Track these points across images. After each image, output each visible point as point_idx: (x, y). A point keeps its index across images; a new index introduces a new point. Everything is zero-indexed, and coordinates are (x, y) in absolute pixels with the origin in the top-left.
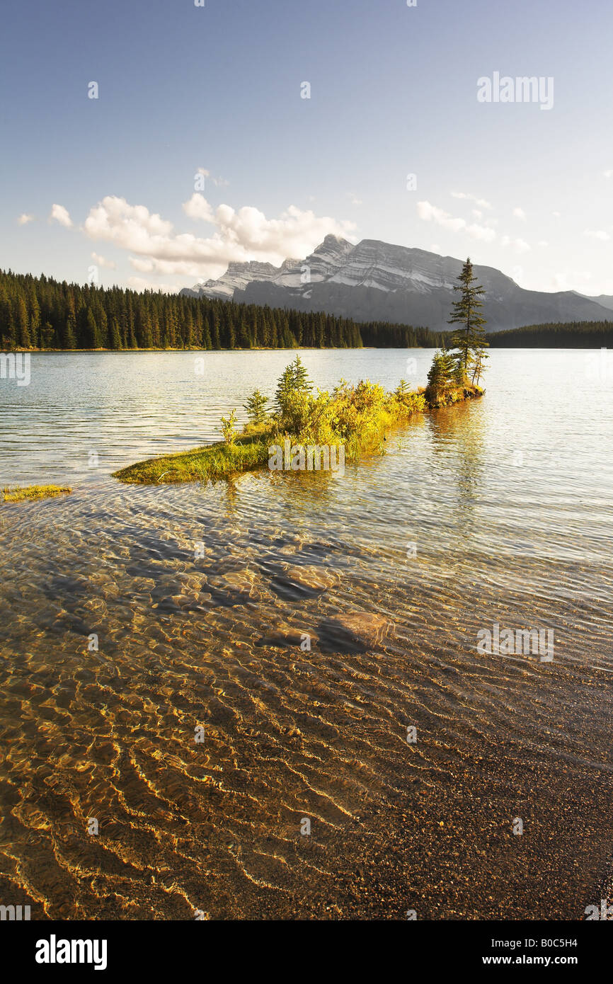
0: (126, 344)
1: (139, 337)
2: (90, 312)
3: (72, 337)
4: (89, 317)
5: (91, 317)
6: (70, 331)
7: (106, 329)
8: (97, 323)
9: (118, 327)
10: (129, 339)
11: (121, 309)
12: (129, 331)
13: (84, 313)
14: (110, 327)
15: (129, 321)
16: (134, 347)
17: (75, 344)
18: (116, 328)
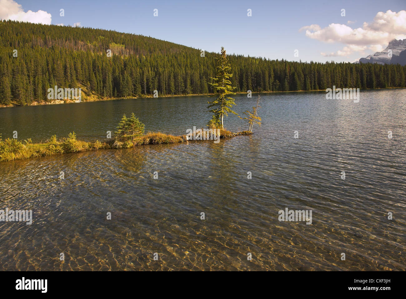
0: (313, 88)
1: (319, 84)
2: (296, 74)
3: (287, 86)
4: (295, 76)
5: (296, 76)
6: (286, 83)
7: (303, 82)
8: (299, 79)
9: (309, 80)
10: (315, 86)
11: (311, 72)
12: (315, 82)
13: (293, 74)
14: (305, 81)
15: (315, 77)
16: (317, 89)
17: (288, 89)
18: (308, 81)
